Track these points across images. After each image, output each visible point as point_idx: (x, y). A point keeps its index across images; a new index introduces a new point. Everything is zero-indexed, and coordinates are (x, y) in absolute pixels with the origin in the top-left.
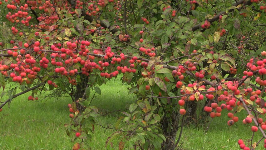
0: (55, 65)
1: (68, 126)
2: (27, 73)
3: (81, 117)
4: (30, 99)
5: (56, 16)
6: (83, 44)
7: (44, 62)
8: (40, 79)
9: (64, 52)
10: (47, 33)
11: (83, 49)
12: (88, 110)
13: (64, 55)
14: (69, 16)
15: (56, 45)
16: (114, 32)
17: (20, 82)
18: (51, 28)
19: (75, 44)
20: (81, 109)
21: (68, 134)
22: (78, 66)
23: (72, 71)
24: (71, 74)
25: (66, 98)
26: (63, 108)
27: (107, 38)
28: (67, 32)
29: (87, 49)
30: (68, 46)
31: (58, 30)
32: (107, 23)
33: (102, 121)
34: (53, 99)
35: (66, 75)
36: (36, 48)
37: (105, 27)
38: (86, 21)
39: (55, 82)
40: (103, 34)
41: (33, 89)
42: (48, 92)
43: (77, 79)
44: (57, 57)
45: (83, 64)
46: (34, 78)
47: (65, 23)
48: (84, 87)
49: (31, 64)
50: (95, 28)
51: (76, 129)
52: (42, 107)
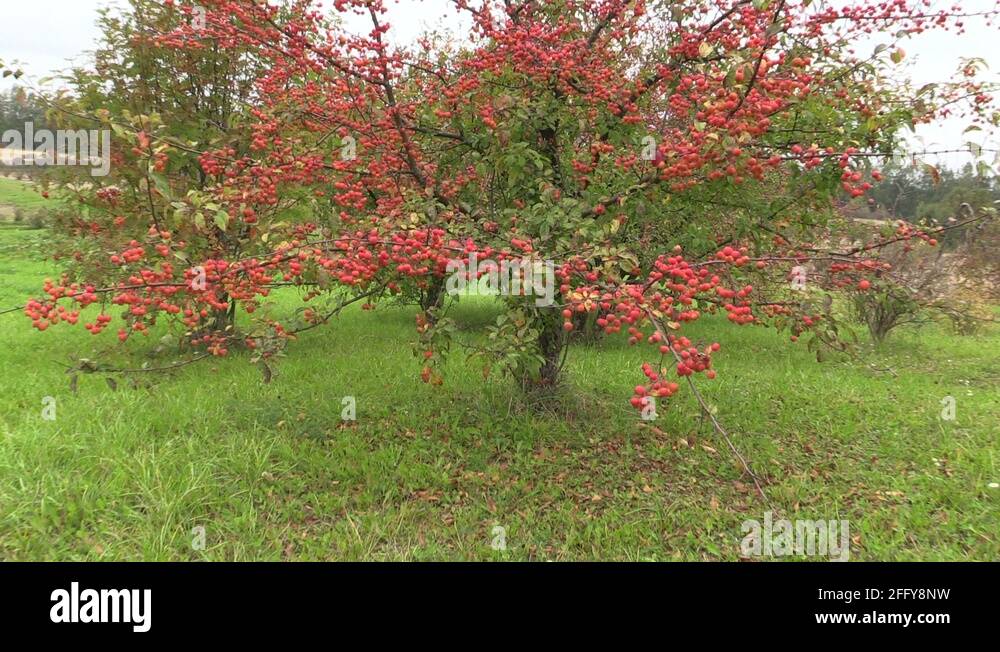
0: (397, 262)
1: (415, 344)
2: (361, 272)
3: (432, 332)
4: (365, 307)
5: (400, 198)
6: (435, 234)
7: (384, 257)
8: (379, 281)
9: (410, 244)
10: (386, 220)
11: (435, 240)
12: (442, 322)
13: (409, 247)
14: (417, 197)
15: (400, 236)
16: (476, 219)
17: (349, 283)
18: (393, 213)
19: (424, 234)
20: (433, 321)
21: (415, 354)
22: (428, 263)
23: (421, 270)
24: (418, 274)
25: (414, 307)
26: (408, 321)
27: (468, 227)
28: (414, 218)
29: (441, 241)
30: (416, 236)
31: (403, 216)
32: (468, 207)
33: (460, 337)
34: (397, 308)
35: (413, 275)
36: (372, 238)
37: (465, 212)
38: (440, 204)
39: (399, 286)
40: (463, 221)
41: (370, 294)
42: (390, 299)
43: (428, 282)
44: (400, 251)
45: (434, 260)
46: (370, 280)
47: (412, 207)
48: (437, 291)
49: (366, 261)
50: (451, 214)
51: (425, 347)
52: (382, 319)
